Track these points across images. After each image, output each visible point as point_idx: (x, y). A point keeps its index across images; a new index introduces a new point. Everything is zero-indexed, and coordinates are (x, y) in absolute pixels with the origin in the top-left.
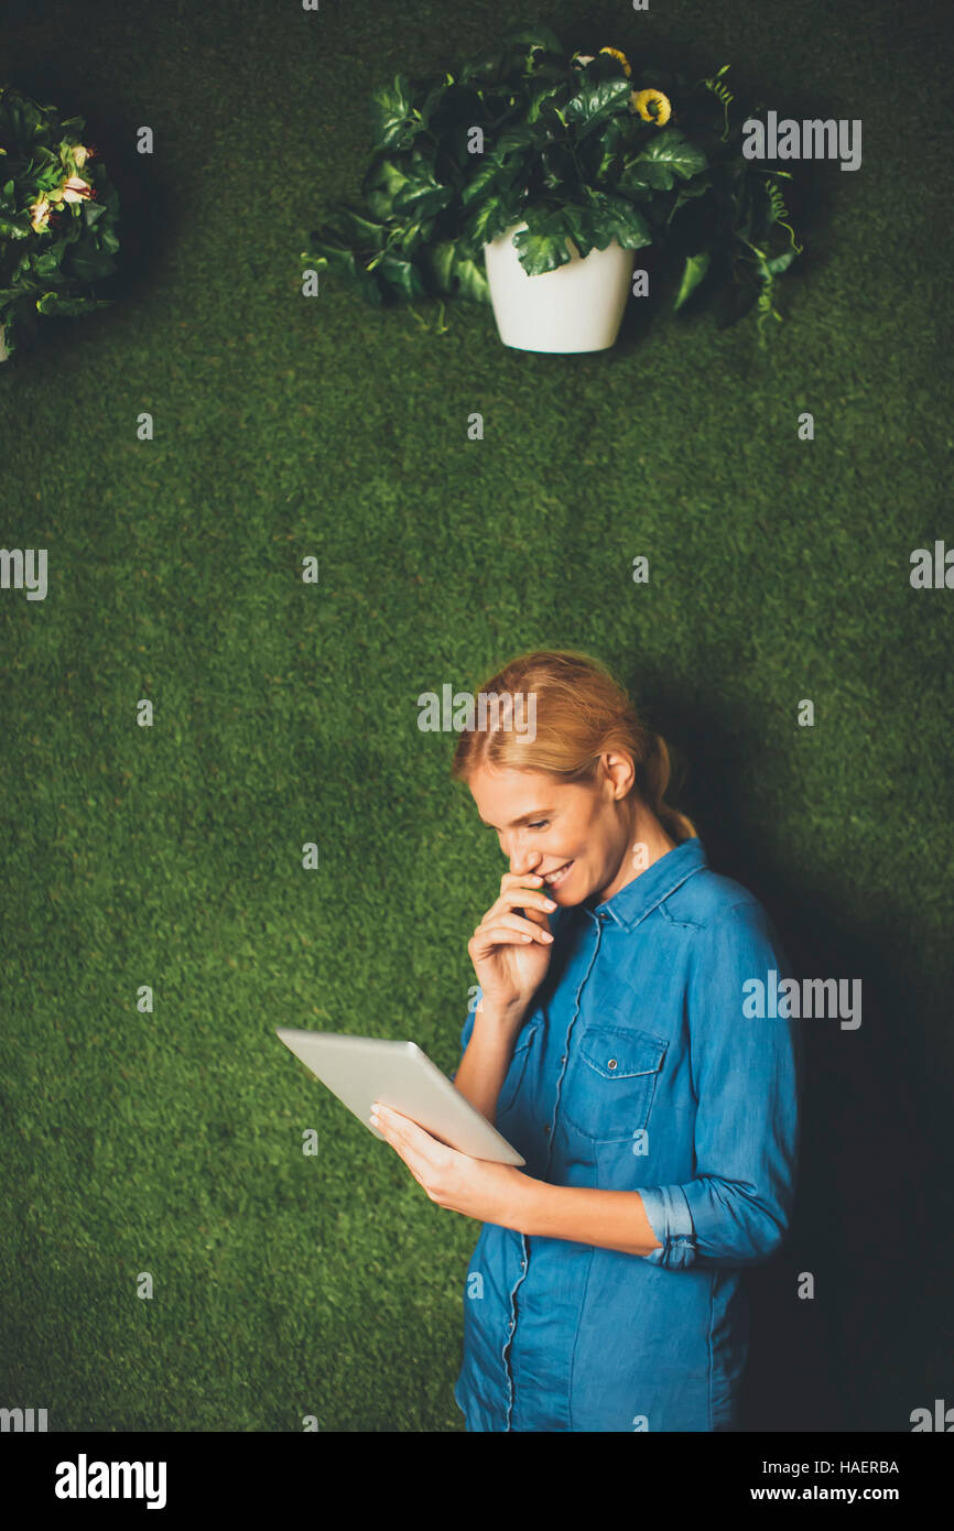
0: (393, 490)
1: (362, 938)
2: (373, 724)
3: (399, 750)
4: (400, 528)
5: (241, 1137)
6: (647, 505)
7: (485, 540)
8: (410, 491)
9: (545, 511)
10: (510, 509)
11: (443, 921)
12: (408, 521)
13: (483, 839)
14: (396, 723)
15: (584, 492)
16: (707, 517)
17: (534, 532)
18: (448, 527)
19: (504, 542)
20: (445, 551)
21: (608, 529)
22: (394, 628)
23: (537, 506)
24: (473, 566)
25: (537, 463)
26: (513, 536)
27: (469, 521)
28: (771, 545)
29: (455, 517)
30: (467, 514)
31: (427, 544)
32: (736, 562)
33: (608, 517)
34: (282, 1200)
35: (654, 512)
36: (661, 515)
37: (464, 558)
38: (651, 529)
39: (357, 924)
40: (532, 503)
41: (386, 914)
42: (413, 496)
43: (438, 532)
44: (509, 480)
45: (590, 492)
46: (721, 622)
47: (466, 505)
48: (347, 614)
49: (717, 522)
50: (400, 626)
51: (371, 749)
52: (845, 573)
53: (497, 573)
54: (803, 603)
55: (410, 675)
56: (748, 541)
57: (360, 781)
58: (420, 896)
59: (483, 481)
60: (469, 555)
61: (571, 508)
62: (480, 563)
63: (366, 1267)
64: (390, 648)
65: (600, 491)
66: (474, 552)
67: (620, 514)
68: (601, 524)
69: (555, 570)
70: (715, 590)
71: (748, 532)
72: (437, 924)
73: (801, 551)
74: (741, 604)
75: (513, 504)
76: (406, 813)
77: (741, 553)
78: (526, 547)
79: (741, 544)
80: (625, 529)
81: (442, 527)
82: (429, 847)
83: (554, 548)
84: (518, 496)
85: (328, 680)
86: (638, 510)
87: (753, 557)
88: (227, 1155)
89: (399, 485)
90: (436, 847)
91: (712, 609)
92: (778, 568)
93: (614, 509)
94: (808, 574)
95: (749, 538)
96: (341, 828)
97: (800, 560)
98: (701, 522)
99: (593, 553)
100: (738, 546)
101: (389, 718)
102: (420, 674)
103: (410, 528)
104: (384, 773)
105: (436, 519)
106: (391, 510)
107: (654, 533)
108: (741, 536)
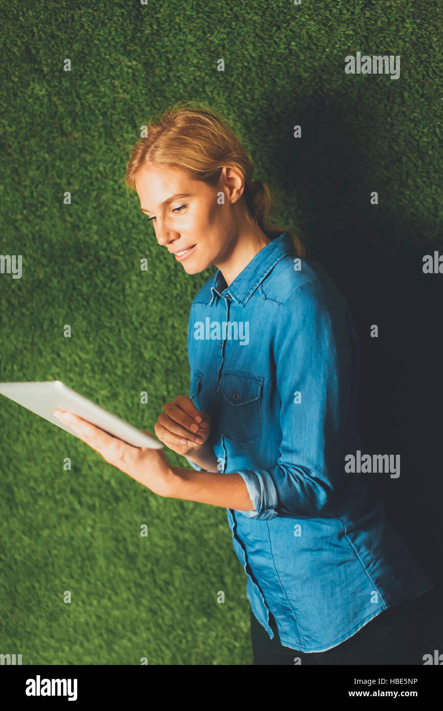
0: (43, 87)
1: (111, 347)
2: (78, 226)
3: (96, 237)
4: (54, 109)
5: (85, 470)
6: (189, 46)
7: (103, 100)
8: (52, 85)
9: (130, 71)
10: (110, 76)
11: (151, 326)
12: (57, 103)
13: (158, 274)
14: (89, 222)
15: (149, 51)
16: (226, 42)
17: (128, 85)
18: (80, 99)
19: (115, 98)
20: (83, 113)
21: (170, 70)
22: (70, 167)
23: (126, 70)
24: (101, 117)
25: (117, 43)
26: (118, 92)
27: (90, 92)
28: (269, 47)
29: (82, 91)
30: (88, 88)
31: (71, 113)
32: (251, 65)
33: (168, 61)
34: (117, 499)
35: (194, 50)
36: (198, 50)
37: (94, 114)
38: (195, 61)
39: (106, 340)
40: (122, 68)
41: (120, 331)
42: (55, 86)
43: (76, 104)
44: (104, 59)
45: (153, 50)
46: (253, 105)
47: (85, 83)
48: (43, 168)
49: (232, 43)
50: (73, 166)
51: (81, 241)
52: (320, 49)
53: (116, 117)
54: (300, 76)
55: (88, 192)
56: (255, 48)
57: (81, 261)
58: (134, 317)
59: (90, 65)
60: (97, 112)
61: (145, 64)
62: (104, 114)
63: (172, 524)
64: (72, 180)
65: (157, 47)
66: (99, 110)
67: (174, 57)
68: (165, 68)
69: (147, 105)
70: (244, 87)
71: (254, 43)
72: (149, 329)
73: (289, 44)
74: (262, 90)
75: (112, 73)
76: (112, 272)
77: (252, 58)
78: (128, 97)
79: (251, 52)
80: (180, 67)
81: (77, 100)
82: (131, 287)
83: (143, 92)
84: (112, 67)
85: (46, 209)
86: (184, 51)
87: (261, 58)
88: (81, 480)
89: (45, 83)
90: (135, 285)
91: (246, 99)
92: (278, 60)
93: (170, 56)
94: (298, 57)
95: (254, 46)
96: (80, 290)
97: (291, 50)
98: (223, 46)
99: (165, 87)
100: (250, 55)
101: (85, 221)
102: (93, 190)
103: (59, 107)
104: (93, 253)
105: (72, 96)
106: (46, 99)
107: (198, 63)
108: (250, 47)
